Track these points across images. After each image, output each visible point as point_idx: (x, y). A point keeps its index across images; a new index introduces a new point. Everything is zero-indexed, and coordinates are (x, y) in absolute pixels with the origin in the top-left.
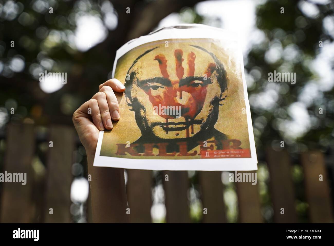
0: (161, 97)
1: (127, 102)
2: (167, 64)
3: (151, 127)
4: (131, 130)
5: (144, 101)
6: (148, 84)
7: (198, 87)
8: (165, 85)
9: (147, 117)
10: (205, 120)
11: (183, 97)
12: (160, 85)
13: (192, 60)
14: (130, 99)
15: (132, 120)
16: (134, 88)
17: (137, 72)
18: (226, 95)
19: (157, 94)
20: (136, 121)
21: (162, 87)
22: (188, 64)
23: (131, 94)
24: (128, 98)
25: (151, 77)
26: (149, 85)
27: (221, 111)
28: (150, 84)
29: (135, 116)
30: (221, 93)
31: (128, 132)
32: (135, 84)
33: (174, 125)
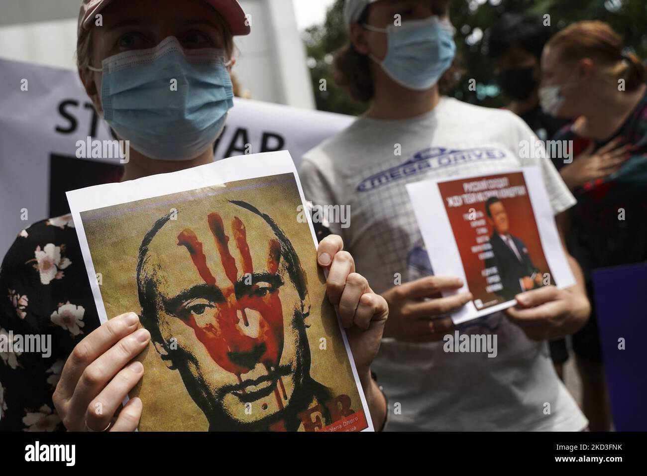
0: (215, 329)
1: (158, 352)
2: (204, 253)
3: (219, 400)
4: (187, 417)
5: (188, 343)
6: (185, 304)
7: (266, 296)
8: (215, 301)
9: (205, 377)
10: (295, 364)
11: (249, 321)
12: (205, 302)
13: (241, 236)
14: (162, 345)
15: (180, 392)
16: (163, 319)
17: (157, 280)
18: (309, 305)
19: (206, 323)
20: (187, 392)
21: (211, 306)
22: (238, 247)
23: (161, 334)
24: (157, 343)
25: (185, 287)
26: (187, 306)
27: (311, 340)
28: (189, 303)
29: (182, 380)
30: (302, 302)
31: (183, 422)
32: (162, 310)
33: (254, 386)
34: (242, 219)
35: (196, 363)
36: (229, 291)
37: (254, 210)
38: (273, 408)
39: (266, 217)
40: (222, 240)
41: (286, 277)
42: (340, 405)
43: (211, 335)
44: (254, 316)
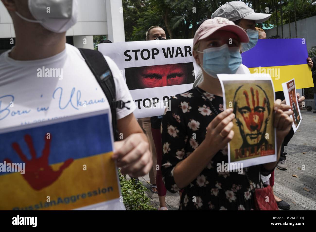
34: (258, 90)
35: (243, 126)
36: (253, 109)
37: (261, 88)
38: (256, 143)
39: (264, 91)
40: (253, 95)
41: (266, 109)
42: (270, 146)
43: (247, 120)
44: (257, 117)
